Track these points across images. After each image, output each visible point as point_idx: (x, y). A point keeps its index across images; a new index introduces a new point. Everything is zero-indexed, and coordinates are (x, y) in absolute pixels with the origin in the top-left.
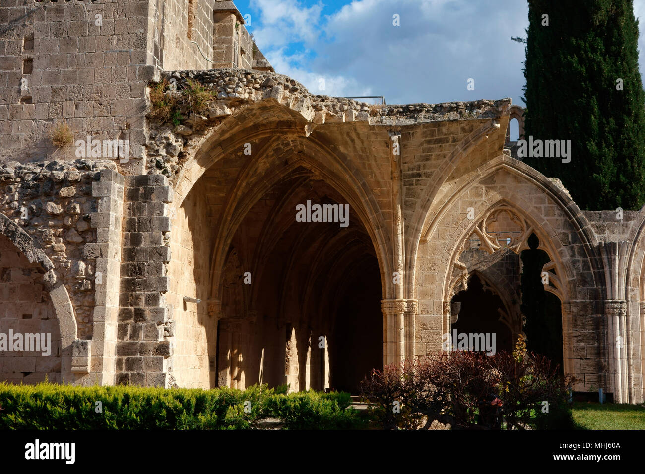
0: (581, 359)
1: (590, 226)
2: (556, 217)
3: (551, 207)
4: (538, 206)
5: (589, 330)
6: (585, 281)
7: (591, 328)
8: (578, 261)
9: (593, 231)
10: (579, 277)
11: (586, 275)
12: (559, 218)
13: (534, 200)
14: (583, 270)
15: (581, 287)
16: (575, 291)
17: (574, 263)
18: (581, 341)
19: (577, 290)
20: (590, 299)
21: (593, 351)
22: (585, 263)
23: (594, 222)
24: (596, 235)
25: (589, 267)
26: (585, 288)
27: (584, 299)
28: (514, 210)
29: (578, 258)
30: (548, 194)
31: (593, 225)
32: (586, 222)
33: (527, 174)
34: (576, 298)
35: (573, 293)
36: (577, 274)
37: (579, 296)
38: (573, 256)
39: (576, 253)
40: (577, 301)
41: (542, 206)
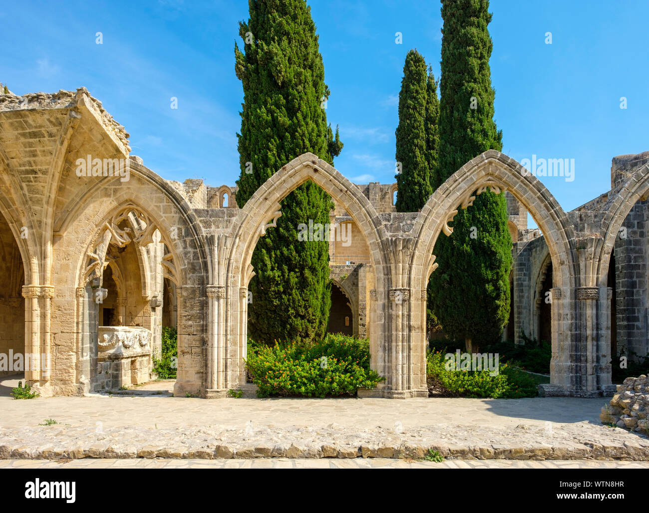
0: (189, 335)
1: (198, 222)
2: (173, 214)
3: (169, 205)
4: (158, 204)
5: (196, 311)
6: (194, 269)
7: (198, 308)
8: (189, 252)
9: (201, 226)
10: (190, 266)
11: (196, 264)
12: (175, 215)
13: (154, 200)
14: (193, 259)
15: (191, 275)
16: (186, 278)
17: (186, 254)
18: (189, 320)
19: (188, 277)
20: (198, 284)
21: (199, 328)
22: (195, 254)
23: (202, 219)
24: (203, 229)
25: (198, 258)
26: (195, 275)
27: (193, 284)
28: (139, 209)
29: (190, 249)
30: (165, 194)
31: (201, 221)
32: (195, 218)
33: (147, 176)
34: (186, 284)
35: (185, 280)
36: (189, 263)
37: (189, 282)
38: (185, 248)
39: (188, 246)
40: (187, 286)
41: (161, 204)
